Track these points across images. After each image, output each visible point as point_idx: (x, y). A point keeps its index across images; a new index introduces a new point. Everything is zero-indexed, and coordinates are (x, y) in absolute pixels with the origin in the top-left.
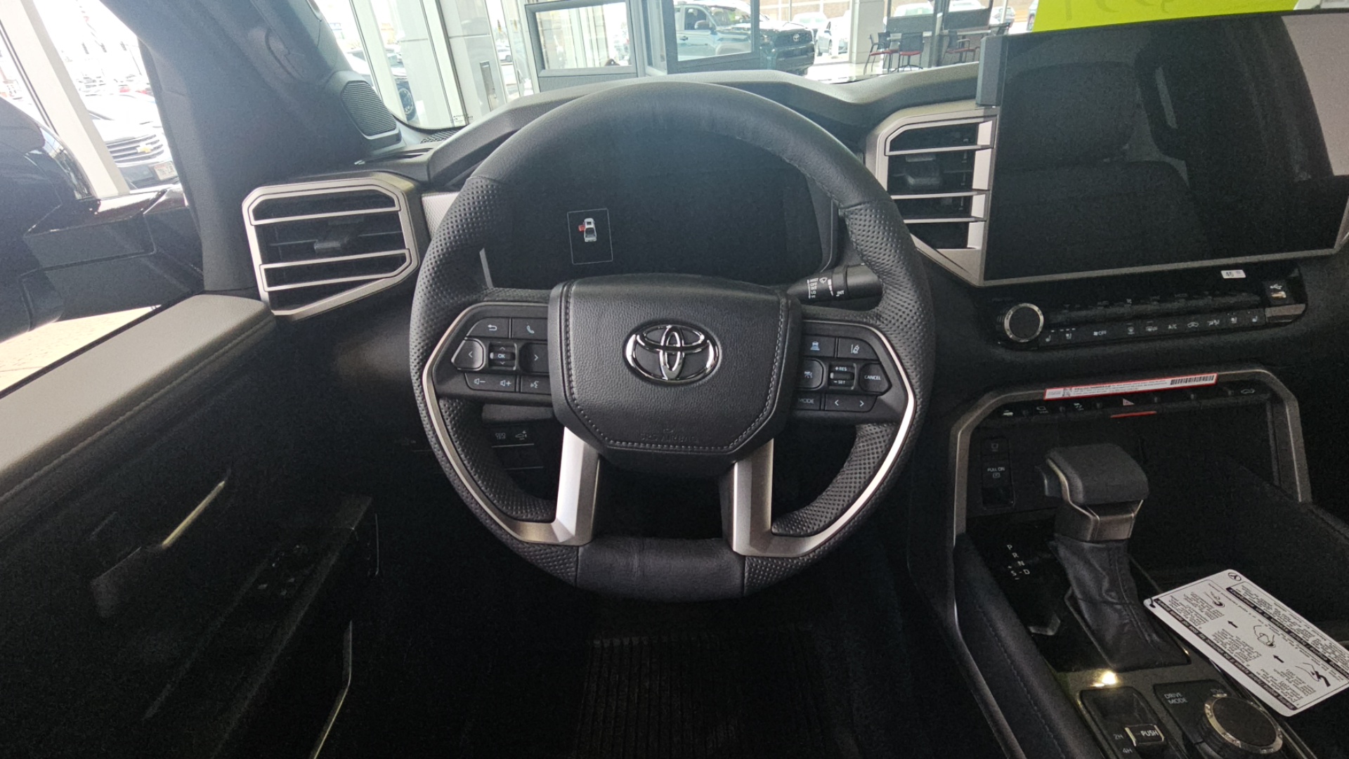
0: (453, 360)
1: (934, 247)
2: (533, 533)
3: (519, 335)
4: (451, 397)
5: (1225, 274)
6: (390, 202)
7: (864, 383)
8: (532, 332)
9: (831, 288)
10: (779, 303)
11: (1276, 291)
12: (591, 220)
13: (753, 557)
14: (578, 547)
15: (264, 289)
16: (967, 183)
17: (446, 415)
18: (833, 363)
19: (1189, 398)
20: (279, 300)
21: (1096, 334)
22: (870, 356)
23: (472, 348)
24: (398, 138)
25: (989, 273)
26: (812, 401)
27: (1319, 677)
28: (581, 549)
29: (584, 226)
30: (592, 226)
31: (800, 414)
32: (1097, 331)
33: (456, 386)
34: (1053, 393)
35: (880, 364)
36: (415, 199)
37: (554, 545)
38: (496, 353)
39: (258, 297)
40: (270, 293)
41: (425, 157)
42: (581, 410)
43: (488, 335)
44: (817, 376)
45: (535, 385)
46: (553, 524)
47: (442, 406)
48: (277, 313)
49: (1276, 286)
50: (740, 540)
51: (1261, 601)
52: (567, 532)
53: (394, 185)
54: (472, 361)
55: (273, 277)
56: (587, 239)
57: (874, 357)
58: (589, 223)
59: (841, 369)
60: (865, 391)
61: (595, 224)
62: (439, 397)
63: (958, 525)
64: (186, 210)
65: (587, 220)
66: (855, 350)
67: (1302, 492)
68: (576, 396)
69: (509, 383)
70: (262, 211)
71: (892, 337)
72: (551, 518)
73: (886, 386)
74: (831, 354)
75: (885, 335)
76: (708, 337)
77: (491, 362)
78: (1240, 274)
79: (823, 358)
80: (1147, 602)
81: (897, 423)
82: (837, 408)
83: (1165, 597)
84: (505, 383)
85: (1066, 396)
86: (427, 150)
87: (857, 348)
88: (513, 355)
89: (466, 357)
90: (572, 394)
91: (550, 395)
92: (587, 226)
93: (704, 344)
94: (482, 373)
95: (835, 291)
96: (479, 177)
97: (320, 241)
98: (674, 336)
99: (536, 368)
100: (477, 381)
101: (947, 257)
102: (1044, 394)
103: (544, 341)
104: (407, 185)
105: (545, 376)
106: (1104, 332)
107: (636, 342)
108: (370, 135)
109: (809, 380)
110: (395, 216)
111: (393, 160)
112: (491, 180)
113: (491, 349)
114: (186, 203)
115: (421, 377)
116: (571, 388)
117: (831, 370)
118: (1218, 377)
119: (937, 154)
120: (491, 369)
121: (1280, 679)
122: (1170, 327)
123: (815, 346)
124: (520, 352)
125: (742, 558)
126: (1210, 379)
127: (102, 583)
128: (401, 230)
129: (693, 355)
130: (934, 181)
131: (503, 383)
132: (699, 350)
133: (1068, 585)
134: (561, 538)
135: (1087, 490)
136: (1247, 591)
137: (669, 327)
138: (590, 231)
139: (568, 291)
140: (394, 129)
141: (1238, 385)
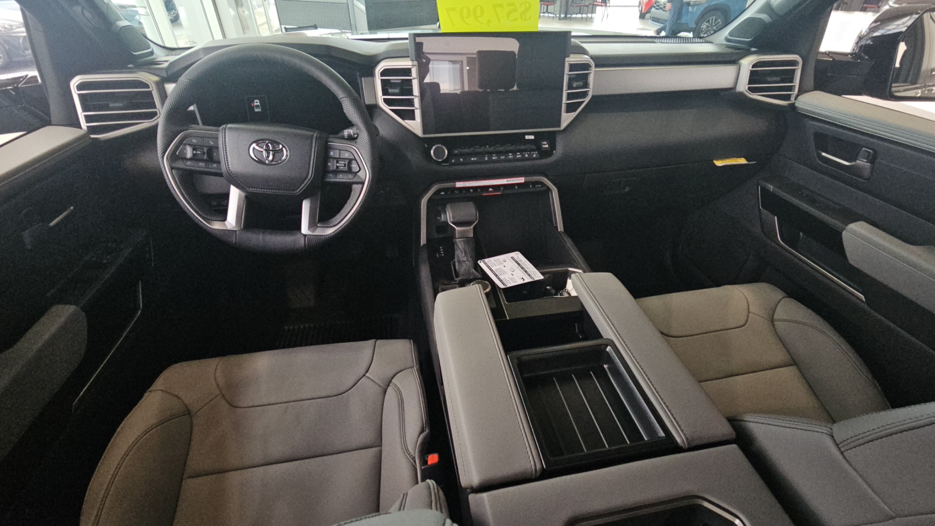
0: (177, 153)
1: (403, 119)
2: (216, 226)
3: (207, 145)
4: (178, 169)
5: (527, 137)
6: (147, 86)
7: (350, 168)
8: (212, 143)
9: (352, 134)
10: (313, 135)
11: (544, 144)
12: (258, 101)
13: (309, 235)
14: (236, 231)
15: (84, 124)
16: (410, 92)
17: (175, 176)
18: (338, 160)
19: (515, 188)
20: (92, 130)
21: (472, 159)
22: (352, 157)
23: (185, 149)
24: (152, 53)
25: (425, 131)
26: (331, 175)
27: (522, 278)
28: (238, 232)
29: (254, 103)
30: (258, 104)
31: (328, 180)
32: (473, 158)
33: (180, 164)
34: (459, 184)
35: (356, 160)
36: (160, 85)
37: (226, 230)
38: (196, 151)
39: (80, 127)
40: (88, 127)
41: (166, 65)
42: (233, 174)
43: (192, 144)
44: (332, 165)
45: (215, 165)
46: (226, 222)
47: (173, 172)
48: (92, 136)
49: (545, 143)
50: (305, 229)
51: (521, 261)
52: (231, 224)
53: (149, 78)
54: (186, 154)
55: (88, 119)
56: (256, 110)
57: (353, 158)
58: (257, 102)
59: (342, 162)
60: (350, 171)
61: (260, 103)
62: (172, 168)
63: (423, 241)
64: (39, 86)
65: (255, 101)
66: (347, 155)
67: (560, 227)
68: (231, 169)
69: (203, 164)
70: (80, 87)
71: (361, 152)
72: (225, 219)
73: (358, 169)
74: (338, 157)
75: (357, 148)
76: (283, 146)
77: (194, 155)
78: (532, 137)
79: (335, 158)
80: (479, 262)
81: (363, 183)
82: (342, 178)
83: (486, 260)
84: (202, 164)
85: (465, 186)
86: (167, 61)
87: (347, 154)
88: (204, 152)
89: (183, 152)
90: (229, 168)
91: (221, 169)
92: (256, 104)
93: (282, 149)
94: (190, 159)
95: (354, 134)
96: (184, 79)
97: (112, 103)
98: (269, 146)
99: (215, 158)
100: (189, 163)
101: (408, 124)
102: (455, 185)
103: (217, 148)
104: (156, 79)
105: (219, 162)
106: (475, 159)
107: (254, 148)
108: (134, 52)
109: (329, 167)
110: (150, 93)
111: (149, 64)
112: (190, 80)
113: (194, 149)
114: (40, 81)
115: (163, 159)
116: (228, 165)
117: (337, 162)
118: (525, 180)
119: (402, 80)
120: (194, 158)
121: (508, 279)
122: (502, 157)
123: (332, 153)
124: (207, 151)
125: (305, 236)
126: (521, 180)
127: (26, 234)
128: (153, 99)
129: (277, 152)
130: (397, 91)
131: (200, 164)
132: (280, 151)
133: (454, 258)
134: (229, 227)
135: (453, 217)
136: (518, 258)
137: (267, 142)
138: (257, 106)
139: (226, 126)
140: (149, 49)
141: (535, 183)
